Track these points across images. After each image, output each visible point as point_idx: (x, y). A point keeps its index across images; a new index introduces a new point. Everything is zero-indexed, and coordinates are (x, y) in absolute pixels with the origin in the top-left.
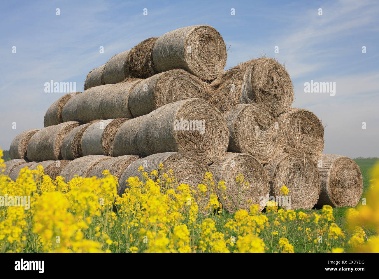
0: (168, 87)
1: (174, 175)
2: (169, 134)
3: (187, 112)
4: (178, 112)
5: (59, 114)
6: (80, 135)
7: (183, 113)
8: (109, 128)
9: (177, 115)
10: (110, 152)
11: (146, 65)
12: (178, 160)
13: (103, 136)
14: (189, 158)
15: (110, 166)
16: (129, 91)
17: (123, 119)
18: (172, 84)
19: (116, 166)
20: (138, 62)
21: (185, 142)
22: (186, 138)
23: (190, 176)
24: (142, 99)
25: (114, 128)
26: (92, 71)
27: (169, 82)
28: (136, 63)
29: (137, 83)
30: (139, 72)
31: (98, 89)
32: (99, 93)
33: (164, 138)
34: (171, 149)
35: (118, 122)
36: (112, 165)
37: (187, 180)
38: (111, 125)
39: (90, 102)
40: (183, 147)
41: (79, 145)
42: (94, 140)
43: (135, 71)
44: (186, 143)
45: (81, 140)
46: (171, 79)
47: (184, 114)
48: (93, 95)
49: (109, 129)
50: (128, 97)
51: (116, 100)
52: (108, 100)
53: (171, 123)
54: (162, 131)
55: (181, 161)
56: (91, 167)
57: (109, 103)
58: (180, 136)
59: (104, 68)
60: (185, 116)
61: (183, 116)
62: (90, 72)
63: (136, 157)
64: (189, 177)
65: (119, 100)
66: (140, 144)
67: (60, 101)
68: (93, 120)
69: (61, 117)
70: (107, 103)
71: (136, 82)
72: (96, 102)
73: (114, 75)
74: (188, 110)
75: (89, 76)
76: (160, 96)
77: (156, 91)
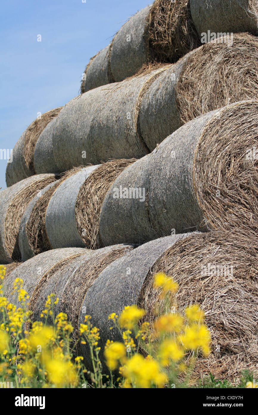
0: (211, 78)
1: (186, 287)
2: (185, 189)
3: (227, 134)
4: (202, 136)
5: (27, 159)
6: (43, 204)
7: (215, 137)
8: (90, 184)
9: (200, 144)
10: (94, 240)
11: (179, 30)
12: (196, 250)
13: (78, 204)
14: (224, 245)
15: (72, 272)
16: (139, 95)
17: (123, 161)
18: (220, 70)
19: (82, 271)
20: (164, 26)
21: (224, 206)
22: (225, 197)
23: (230, 287)
24: (160, 111)
25: (102, 183)
26: (95, 57)
27: (214, 67)
28: (161, 29)
29: (157, 76)
30: (167, 48)
31: (90, 95)
32: (90, 104)
33: (176, 201)
34: (192, 225)
35: (112, 169)
36: (75, 271)
37: (222, 297)
38: (95, 177)
39: (74, 126)
40: (218, 218)
41: (42, 227)
42: (64, 213)
43: (159, 47)
44: (227, 210)
45: (44, 216)
46: (218, 58)
47: (218, 141)
48: (79, 111)
49: (91, 186)
50: (137, 109)
51: (114, 119)
52: (101, 118)
53: (187, 165)
54: (171, 184)
55: (205, 252)
56: (46, 276)
57: (102, 125)
58: (209, 194)
59: (111, 47)
60: (221, 144)
61: (216, 145)
62: (91, 59)
63: (128, 248)
64: (226, 290)
65: (121, 118)
66: (138, 219)
67: (30, 130)
68: (70, 168)
69: (31, 164)
70: (100, 127)
71: (158, 71)
72: (83, 126)
73: (127, 60)
74: (230, 131)
75: (89, 67)
76: (192, 100)
77: (183, 90)
